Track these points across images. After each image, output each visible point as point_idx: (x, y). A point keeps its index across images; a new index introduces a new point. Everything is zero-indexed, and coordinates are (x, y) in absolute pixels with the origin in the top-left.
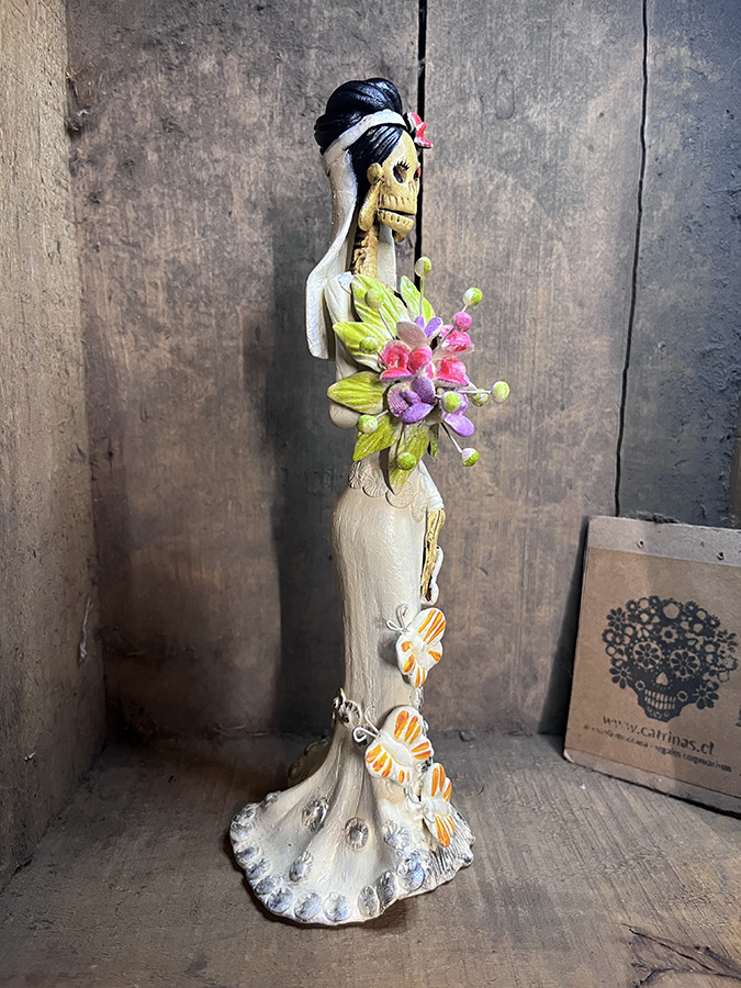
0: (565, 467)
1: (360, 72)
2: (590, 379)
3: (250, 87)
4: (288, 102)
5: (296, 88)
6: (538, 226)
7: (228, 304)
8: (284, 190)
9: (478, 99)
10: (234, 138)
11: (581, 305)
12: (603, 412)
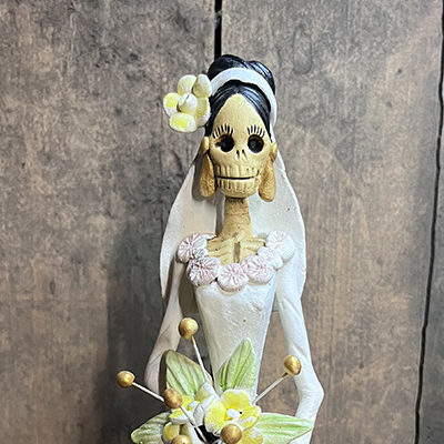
0: (364, 425)
1: (155, 23)
2: (388, 337)
3: (44, 37)
4: (82, 53)
5: (90, 39)
6: (337, 183)
7: (22, 258)
8: (78, 143)
9: (275, 53)
10: (26, 87)
11: (380, 262)
12: (402, 371)
